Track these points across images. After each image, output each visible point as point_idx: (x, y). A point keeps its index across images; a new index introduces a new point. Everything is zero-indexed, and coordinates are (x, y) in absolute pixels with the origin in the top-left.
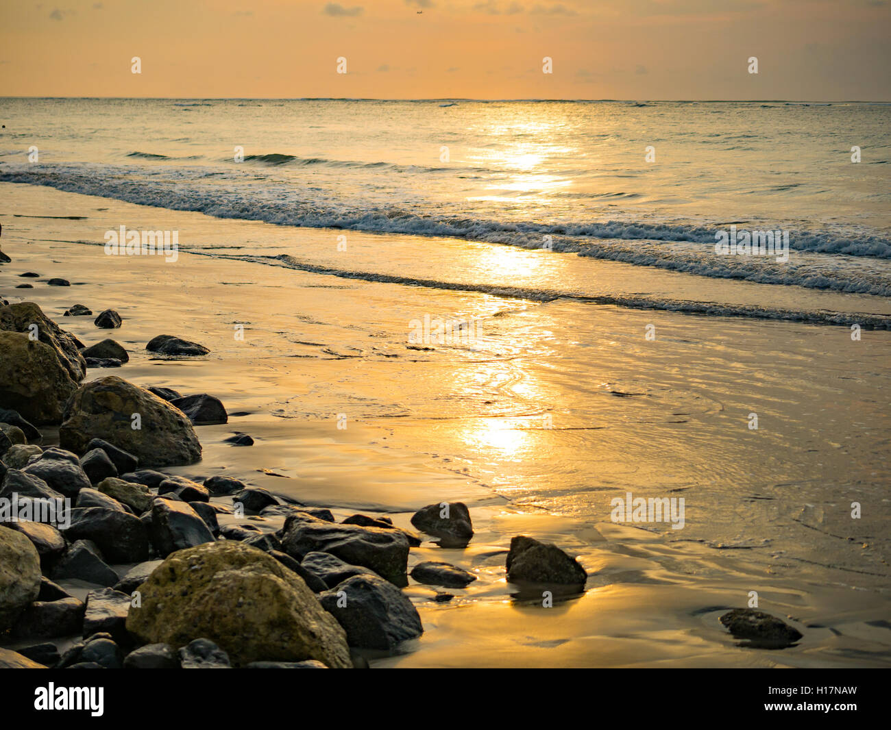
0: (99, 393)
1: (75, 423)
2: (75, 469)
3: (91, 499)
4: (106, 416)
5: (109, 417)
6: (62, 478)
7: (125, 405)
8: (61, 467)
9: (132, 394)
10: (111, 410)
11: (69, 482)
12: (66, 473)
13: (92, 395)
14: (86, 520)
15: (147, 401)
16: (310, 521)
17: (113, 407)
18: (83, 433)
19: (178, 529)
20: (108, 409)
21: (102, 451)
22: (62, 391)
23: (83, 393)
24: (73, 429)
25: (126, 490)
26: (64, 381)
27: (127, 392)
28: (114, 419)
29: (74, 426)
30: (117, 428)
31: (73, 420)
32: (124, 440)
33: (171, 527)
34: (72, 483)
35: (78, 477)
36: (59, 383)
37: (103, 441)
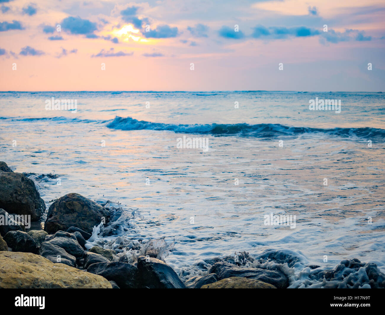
0: (68, 203)
1: (56, 219)
2: (75, 242)
3: (95, 258)
4: (73, 215)
5: (75, 215)
6: (69, 247)
7: (83, 209)
8: (68, 241)
9: (86, 203)
10: (76, 211)
11: (73, 249)
12: (71, 244)
13: (65, 203)
14: (109, 269)
15: (94, 206)
16: (230, 267)
17: (77, 210)
18: (61, 224)
19: (160, 273)
20: (73, 211)
21: (79, 233)
22: (37, 204)
23: (60, 203)
24: (55, 222)
25: (105, 253)
26: (38, 198)
27: (84, 201)
28: (78, 216)
29: (56, 221)
30: (80, 221)
31: (55, 218)
32: (84, 228)
33: (156, 272)
34: (75, 250)
35: (77, 246)
36: (36, 199)
37: (76, 228)
